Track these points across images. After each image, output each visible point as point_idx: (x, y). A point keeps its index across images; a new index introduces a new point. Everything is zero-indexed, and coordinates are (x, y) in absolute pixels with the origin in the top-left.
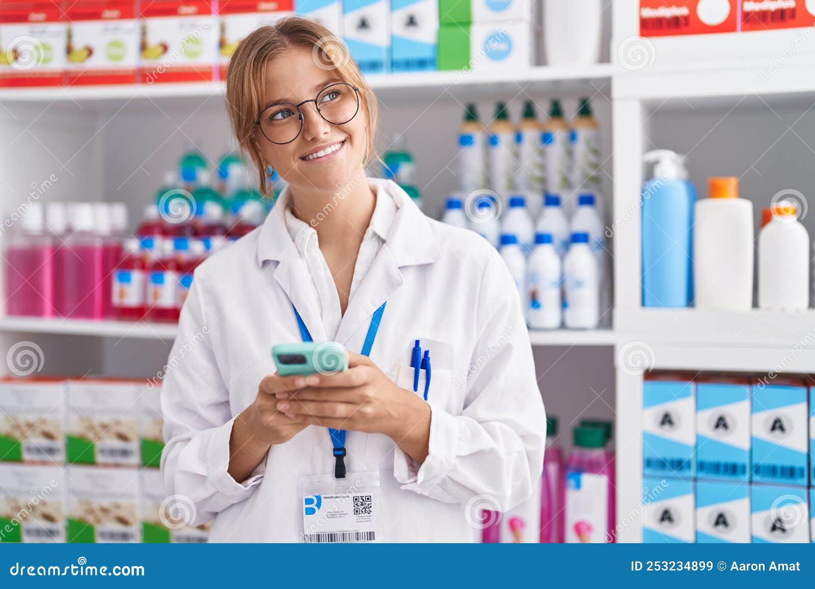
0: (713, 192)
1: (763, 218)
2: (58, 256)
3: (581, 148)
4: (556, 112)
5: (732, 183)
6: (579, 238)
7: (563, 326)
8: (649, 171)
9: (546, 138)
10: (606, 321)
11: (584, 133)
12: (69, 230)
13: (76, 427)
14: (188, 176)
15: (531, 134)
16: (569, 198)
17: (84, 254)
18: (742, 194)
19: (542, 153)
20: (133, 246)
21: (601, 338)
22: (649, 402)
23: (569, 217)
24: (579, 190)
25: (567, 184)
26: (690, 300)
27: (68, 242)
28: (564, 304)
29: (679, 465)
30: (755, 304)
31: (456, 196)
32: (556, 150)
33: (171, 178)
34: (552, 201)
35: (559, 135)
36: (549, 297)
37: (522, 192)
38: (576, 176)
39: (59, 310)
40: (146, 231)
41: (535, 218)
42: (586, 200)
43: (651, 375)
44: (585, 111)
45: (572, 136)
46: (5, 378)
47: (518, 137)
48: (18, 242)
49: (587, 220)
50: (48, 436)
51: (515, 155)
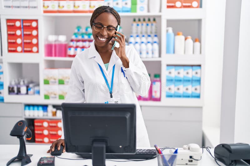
0: (178, 34)
1: (186, 39)
2: (55, 46)
3: (154, 27)
4: (149, 20)
5: (181, 33)
6: (155, 42)
7: (153, 57)
8: (167, 31)
9: (148, 25)
10: (160, 56)
11: (154, 24)
13: (60, 78)
14: (79, 30)
15: (145, 24)
17: (61, 46)
18: (183, 35)
19: (146, 27)
20: (71, 44)
21: (159, 59)
22: (167, 69)
23: (153, 39)
24: (154, 34)
25: (152, 33)
26: (174, 52)
27: (57, 43)
28: (153, 53)
29: (172, 80)
30: (185, 53)
31: (132, 35)
32: (149, 27)
33: (76, 31)
34: (149, 36)
35: (150, 24)
36: (150, 52)
37: (144, 34)
39: (55, 56)
40: (72, 41)
41: (147, 39)
42: (156, 36)
43: (168, 65)
44: (154, 20)
45: (152, 25)
46: (46, 68)
47: (142, 25)
48: (47, 43)
49: (156, 39)
50: (55, 79)
51: (142, 28)
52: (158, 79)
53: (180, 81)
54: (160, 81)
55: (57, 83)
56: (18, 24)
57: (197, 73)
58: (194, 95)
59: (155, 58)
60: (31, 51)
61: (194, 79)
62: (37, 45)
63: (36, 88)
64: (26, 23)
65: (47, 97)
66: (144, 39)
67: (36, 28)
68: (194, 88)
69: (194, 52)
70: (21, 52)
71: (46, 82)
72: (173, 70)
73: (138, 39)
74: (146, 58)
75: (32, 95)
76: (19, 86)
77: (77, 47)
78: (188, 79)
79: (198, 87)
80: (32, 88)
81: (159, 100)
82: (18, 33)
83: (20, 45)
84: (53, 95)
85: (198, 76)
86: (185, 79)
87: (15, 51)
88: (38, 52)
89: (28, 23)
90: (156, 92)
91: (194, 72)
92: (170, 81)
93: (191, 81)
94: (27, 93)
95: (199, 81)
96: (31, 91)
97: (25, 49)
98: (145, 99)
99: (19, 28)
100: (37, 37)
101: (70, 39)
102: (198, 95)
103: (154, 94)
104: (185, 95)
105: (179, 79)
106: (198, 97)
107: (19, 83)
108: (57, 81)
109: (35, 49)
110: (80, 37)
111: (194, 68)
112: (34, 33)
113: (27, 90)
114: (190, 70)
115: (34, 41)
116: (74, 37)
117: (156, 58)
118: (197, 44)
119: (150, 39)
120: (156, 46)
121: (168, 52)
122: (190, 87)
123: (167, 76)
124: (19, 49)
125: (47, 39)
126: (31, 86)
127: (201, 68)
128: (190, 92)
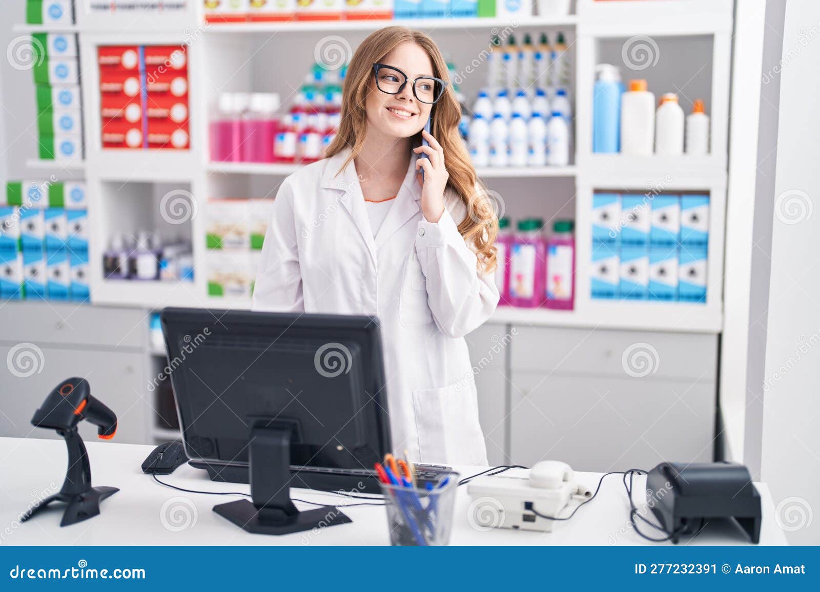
0: (634, 88)
1: (659, 103)
2: (242, 126)
3: (558, 62)
4: (544, 40)
5: (642, 83)
6: (556, 114)
7: (547, 164)
8: (597, 77)
9: (538, 56)
10: (572, 161)
11: (560, 53)
12: (246, 111)
14: (318, 76)
15: (528, 53)
16: (550, 91)
17: (258, 125)
18: (649, 89)
19: (535, 65)
20: (287, 120)
21: (568, 171)
22: (596, 205)
23: (550, 102)
24: (558, 87)
25: (550, 83)
26: (619, 149)
27: (246, 118)
28: (547, 151)
29: (611, 241)
30: (654, 150)
31: (485, 90)
32: (543, 64)
33: (310, 79)
34: (540, 93)
35: (545, 54)
36: (539, 148)
37: (524, 88)
38: (555, 79)
39: (242, 159)
40: (295, 111)
41: (531, 104)
42: (561, 93)
43: (598, 192)
44: (561, 40)
45: (553, 55)
46: (213, 199)
47: (521, 56)
48: (216, 118)
49: (561, 104)
50: (239, 233)
51: (519, 66)
52: (566, 236)
53: (639, 243)
54: (573, 243)
55: (247, 245)
56: (130, 60)
57: (695, 218)
58: (684, 291)
59: (556, 166)
60: (168, 145)
61: (686, 237)
62: (185, 125)
63: (184, 262)
64: (153, 55)
65: (215, 289)
66: (522, 106)
67: (183, 72)
68: (685, 269)
69: (689, 148)
70: (140, 146)
71: (214, 243)
72: (615, 207)
73: (503, 106)
74: (528, 166)
75: (171, 280)
76: (133, 253)
77: (308, 131)
78: (665, 237)
79: (699, 265)
80: (170, 259)
81: (568, 305)
82: (132, 86)
83: (137, 125)
84: (233, 285)
85: (700, 227)
86: (657, 236)
87: (122, 145)
88: (187, 146)
89: (159, 55)
90: (557, 279)
91: (686, 216)
92: (604, 242)
93: (675, 247)
94: (158, 277)
95: (702, 244)
96: (169, 271)
97: (153, 138)
98: (523, 303)
99: (134, 73)
100: (184, 99)
101: (289, 106)
102: (700, 292)
103: (551, 286)
104: (655, 290)
105: (635, 237)
106: (700, 297)
107: (135, 245)
108: (246, 238)
109: (179, 137)
110: (320, 100)
111: (686, 200)
112: (178, 87)
113: (159, 267)
114: (672, 208)
115: (178, 113)
116: (300, 99)
117: (559, 166)
118: (698, 120)
119: (541, 105)
120: (559, 127)
121: (597, 146)
122: (671, 264)
123: (595, 228)
124: (134, 137)
125: (215, 107)
126: (169, 253)
127: (709, 202)
128: (670, 281)
